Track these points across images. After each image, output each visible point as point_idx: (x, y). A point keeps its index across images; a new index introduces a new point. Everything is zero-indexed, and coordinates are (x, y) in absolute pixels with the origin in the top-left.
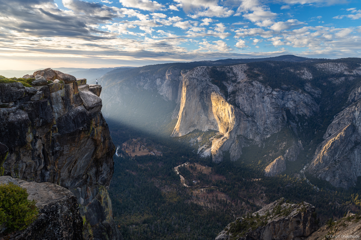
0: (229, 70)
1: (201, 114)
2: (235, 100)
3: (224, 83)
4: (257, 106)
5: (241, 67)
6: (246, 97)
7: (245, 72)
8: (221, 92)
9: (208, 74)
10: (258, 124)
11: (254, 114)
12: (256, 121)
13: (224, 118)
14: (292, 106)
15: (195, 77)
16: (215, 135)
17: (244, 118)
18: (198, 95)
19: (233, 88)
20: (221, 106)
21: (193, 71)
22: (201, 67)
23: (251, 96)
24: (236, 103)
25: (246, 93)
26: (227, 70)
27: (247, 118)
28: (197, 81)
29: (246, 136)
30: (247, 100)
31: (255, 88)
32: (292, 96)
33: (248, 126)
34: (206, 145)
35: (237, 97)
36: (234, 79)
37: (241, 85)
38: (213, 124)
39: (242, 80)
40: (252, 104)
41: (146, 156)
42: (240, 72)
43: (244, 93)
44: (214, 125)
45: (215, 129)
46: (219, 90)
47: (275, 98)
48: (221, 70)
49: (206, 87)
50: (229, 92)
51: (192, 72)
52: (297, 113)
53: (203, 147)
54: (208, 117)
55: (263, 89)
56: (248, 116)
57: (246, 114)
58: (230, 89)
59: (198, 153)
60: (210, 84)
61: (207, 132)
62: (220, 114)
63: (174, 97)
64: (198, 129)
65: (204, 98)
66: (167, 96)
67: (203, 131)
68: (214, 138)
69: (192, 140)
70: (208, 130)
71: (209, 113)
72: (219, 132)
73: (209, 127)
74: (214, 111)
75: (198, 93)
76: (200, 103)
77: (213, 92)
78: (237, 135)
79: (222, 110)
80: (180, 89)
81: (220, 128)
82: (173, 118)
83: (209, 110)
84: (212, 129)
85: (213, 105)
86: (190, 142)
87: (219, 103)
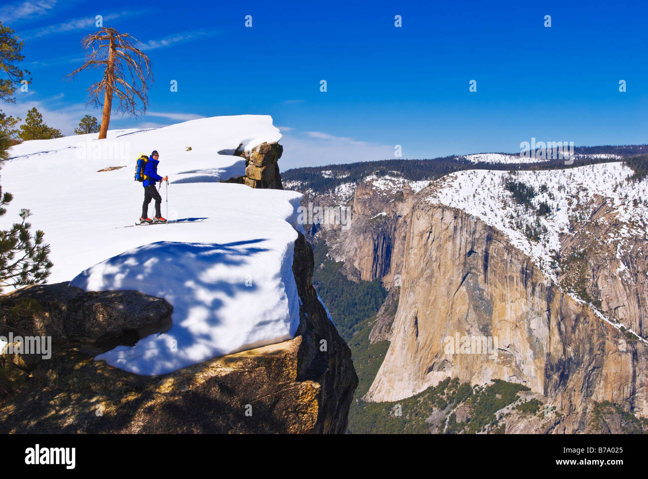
1: (468, 327)
2: (583, 280)
5: (605, 173)
7: (617, 187)
13: (545, 342)
15: (448, 204)
16: (514, 401)
17: (616, 342)
18: (457, 263)
19: (575, 240)
20: (537, 299)
22: (469, 172)
24: (588, 291)
26: (556, 183)
27: (629, 343)
28: (455, 218)
29: (628, 405)
30: (624, 281)
33: (634, 371)
35: (589, 272)
37: (603, 229)
38: (510, 362)
39: (608, 216)
43: (613, 256)
44: (514, 364)
45: (515, 380)
50: (561, 254)
56: (630, 338)
57: (622, 329)
61: (489, 389)
62: (533, 326)
63: (378, 270)
64: (457, 379)
65: (478, 274)
66: (356, 264)
67: (473, 385)
68: (513, 409)
69: (436, 414)
70: (493, 383)
71: (496, 321)
72: (530, 389)
73: (495, 373)
74: (510, 315)
75: (457, 256)
76: (463, 289)
77: (506, 254)
78: (595, 403)
79: (539, 314)
80: (397, 245)
81: (533, 374)
82: (374, 338)
83: (495, 314)
84: (506, 378)
85: (509, 295)
86: (429, 420)
87: (530, 290)
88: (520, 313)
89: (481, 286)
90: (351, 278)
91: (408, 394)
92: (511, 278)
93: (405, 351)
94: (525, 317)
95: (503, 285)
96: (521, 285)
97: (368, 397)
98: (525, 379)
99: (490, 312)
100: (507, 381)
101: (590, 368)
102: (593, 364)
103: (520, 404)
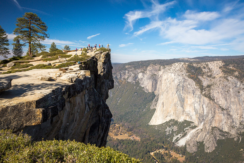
0: (205, 66)
1: (177, 105)
2: (210, 93)
3: (200, 77)
4: (233, 100)
5: (217, 64)
6: (221, 91)
7: (220, 68)
8: (196, 86)
9: (185, 69)
10: (233, 117)
11: (229, 108)
12: (231, 114)
13: (199, 110)
16: (189, 126)
17: (218, 111)
18: (175, 88)
19: (208, 82)
20: (197, 98)
22: (179, 63)
23: (226, 91)
24: (211, 96)
26: (203, 66)
27: (222, 111)
28: (175, 75)
29: (221, 128)
30: (221, 94)
31: (231, 83)
33: (223, 119)
34: (181, 135)
35: (212, 91)
36: (209, 74)
37: (216, 79)
38: (188, 115)
39: (218, 75)
40: (228, 98)
41: (126, 140)
42: (215, 68)
43: (219, 87)
44: (190, 116)
45: (190, 120)
46: (195, 83)
48: (198, 66)
49: (183, 81)
50: (204, 86)
51: (170, 67)
53: (177, 136)
54: (183, 108)
55: (239, 84)
56: (223, 109)
57: (221, 107)
58: (205, 83)
59: (173, 141)
60: (187, 78)
61: (183, 122)
62: (195, 106)
63: (153, 89)
64: (174, 119)
65: (181, 91)
66: (147, 88)
67: (178, 121)
68: (189, 128)
69: (168, 129)
71: (185, 104)
72: (194, 123)
73: (184, 118)
74: (189, 103)
75: (175, 86)
76: (176, 95)
77: (189, 86)
78: (212, 127)
79: (197, 102)
80: (159, 82)
81: (195, 119)
82: (152, 108)
83: (185, 102)
85: (189, 97)
86: (166, 130)
87: (195, 96)
88: (192, 102)
89: (181, 94)
90: (146, 91)
91: (160, 123)
92: (190, 92)
93: (160, 112)
94: (194, 103)
95: (187, 94)
96: (192, 94)
97: (150, 124)
98: (193, 120)
99: (184, 101)
100: (188, 120)
101: (211, 117)
102: (212, 116)
103: (191, 127)
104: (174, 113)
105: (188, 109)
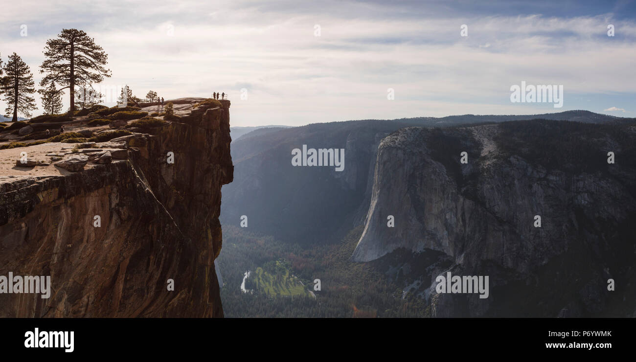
0: (465, 133)
1: (411, 217)
2: (476, 191)
4: (520, 203)
5: (489, 130)
6: (498, 185)
7: (495, 139)
8: (448, 176)
9: (425, 141)
10: (522, 236)
11: (514, 218)
12: (517, 231)
13: (454, 226)
14: (586, 202)
15: (400, 146)
16: (437, 262)
17: (493, 225)
18: (405, 180)
20: (450, 201)
21: (396, 135)
22: (413, 128)
23: (507, 184)
24: (479, 197)
25: (496, 177)
26: (462, 135)
27: (500, 225)
28: (404, 154)
29: (501, 262)
30: (499, 191)
31: (515, 168)
32: (584, 182)
33: (504, 242)
34: (420, 282)
35: (479, 185)
37: (487, 162)
38: (434, 238)
39: (490, 154)
40: (510, 199)
41: (299, 297)
42: (486, 139)
44: (436, 239)
45: (437, 249)
46: (445, 170)
47: (552, 188)
49: (421, 165)
50: (464, 175)
51: (395, 137)
52: (597, 215)
53: (412, 286)
54: (423, 223)
55: (530, 170)
56: (501, 222)
57: (497, 218)
59: (403, 297)
60: (429, 160)
61: (423, 254)
62: (447, 217)
64: (404, 248)
65: (417, 186)
67: (413, 252)
68: (436, 266)
70: (424, 251)
71: (427, 215)
72: (446, 254)
73: (426, 245)
74: (435, 211)
75: (405, 177)
76: (408, 195)
77: (433, 176)
78: (482, 260)
79: (451, 210)
81: (447, 245)
83: (426, 210)
84: (432, 247)
85: (434, 199)
87: (446, 196)
88: (440, 210)
89: (419, 194)
91: (375, 257)
92: (436, 190)
94: (443, 212)
95: (431, 193)
96: (441, 193)
98: (443, 248)
99: (423, 209)
100: (433, 249)
101: (479, 241)
102: (481, 239)
103: (440, 263)
104: (402, 235)
105: (433, 224)
